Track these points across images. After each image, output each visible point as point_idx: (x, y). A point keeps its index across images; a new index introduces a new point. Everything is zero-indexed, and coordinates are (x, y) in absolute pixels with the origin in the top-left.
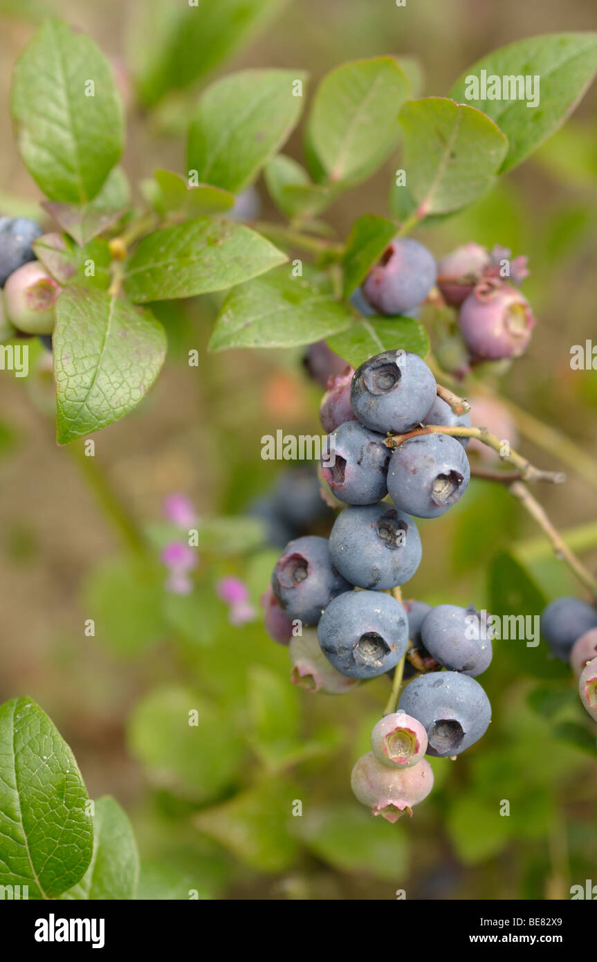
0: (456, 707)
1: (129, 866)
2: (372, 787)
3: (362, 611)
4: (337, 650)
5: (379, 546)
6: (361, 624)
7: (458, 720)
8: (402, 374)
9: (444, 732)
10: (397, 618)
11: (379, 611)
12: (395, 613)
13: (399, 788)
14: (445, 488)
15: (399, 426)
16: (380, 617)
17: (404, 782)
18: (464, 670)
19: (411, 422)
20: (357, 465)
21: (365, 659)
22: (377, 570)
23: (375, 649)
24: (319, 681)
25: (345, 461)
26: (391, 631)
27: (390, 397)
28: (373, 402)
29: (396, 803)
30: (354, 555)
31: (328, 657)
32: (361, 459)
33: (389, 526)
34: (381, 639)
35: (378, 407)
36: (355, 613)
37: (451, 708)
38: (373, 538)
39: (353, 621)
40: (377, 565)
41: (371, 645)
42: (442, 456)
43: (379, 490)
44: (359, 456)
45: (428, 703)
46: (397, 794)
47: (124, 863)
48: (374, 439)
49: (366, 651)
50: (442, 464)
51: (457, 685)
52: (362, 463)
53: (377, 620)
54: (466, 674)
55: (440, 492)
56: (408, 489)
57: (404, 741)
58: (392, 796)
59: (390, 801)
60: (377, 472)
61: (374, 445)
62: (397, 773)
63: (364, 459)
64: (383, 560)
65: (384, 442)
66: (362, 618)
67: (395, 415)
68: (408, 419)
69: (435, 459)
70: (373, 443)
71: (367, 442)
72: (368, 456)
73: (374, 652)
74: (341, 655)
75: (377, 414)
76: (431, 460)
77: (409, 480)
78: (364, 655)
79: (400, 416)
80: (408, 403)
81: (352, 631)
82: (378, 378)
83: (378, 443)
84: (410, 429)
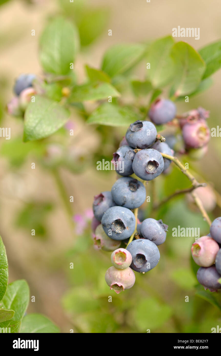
0: (145, 250)
1: (25, 303)
2: (110, 276)
3: (117, 212)
4: (106, 225)
5: (128, 189)
6: (116, 216)
7: (145, 255)
8: (143, 126)
9: (141, 261)
10: (130, 217)
11: (123, 213)
12: (130, 215)
13: (120, 277)
14: (153, 169)
15: (140, 145)
16: (123, 215)
17: (121, 276)
18: (153, 240)
19: (144, 144)
20: (123, 158)
21: (117, 231)
22: (125, 197)
23: (121, 228)
24: (102, 242)
25: (119, 156)
26: (127, 221)
27: (138, 133)
28: (132, 134)
29: (118, 284)
30: (118, 191)
31: (104, 228)
32: (125, 156)
33: (134, 186)
34: (123, 223)
35: (133, 136)
36: (114, 212)
37: (143, 250)
38: (126, 187)
39: (113, 214)
40: (126, 196)
41: (120, 226)
42: (152, 155)
43: (130, 168)
44: (124, 155)
45: (135, 247)
46: (119, 280)
47: (23, 302)
48: (131, 150)
49: (118, 228)
50: (151, 158)
51: (147, 242)
52: (125, 157)
53: (122, 215)
54: (153, 242)
55: (150, 169)
56: (138, 165)
57: (122, 258)
58: (117, 281)
59: (116, 283)
60: (130, 161)
61: (131, 152)
62: (119, 271)
63: (126, 156)
64: (128, 194)
65: (134, 150)
66: (117, 214)
67: (139, 140)
68: (143, 142)
69: (149, 155)
70: (130, 151)
71: (128, 150)
72: (128, 155)
73: (120, 229)
74: (108, 227)
75: (132, 139)
76: (148, 156)
77: (139, 162)
78: (116, 229)
79: (140, 140)
80: (143, 136)
81: (112, 218)
82: (136, 128)
83: (132, 151)
84: (144, 147)
